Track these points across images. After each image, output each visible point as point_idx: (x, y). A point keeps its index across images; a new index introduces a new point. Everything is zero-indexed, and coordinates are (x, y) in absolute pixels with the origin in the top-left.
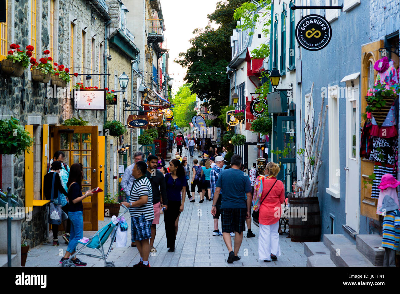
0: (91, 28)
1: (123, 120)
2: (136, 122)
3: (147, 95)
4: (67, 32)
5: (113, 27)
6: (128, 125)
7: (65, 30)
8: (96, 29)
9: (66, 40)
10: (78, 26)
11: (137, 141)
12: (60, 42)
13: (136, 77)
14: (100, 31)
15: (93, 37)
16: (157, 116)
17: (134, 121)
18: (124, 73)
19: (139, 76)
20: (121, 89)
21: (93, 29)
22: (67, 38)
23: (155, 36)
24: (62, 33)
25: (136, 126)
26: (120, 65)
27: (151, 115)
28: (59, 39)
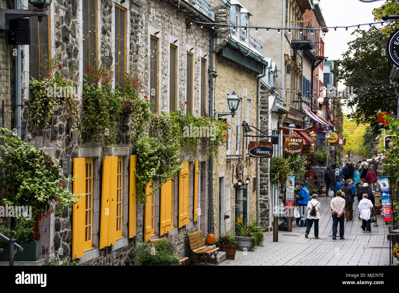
0: (187, 40)
1: (243, 147)
2: (259, 149)
3: (287, 116)
4: (144, 48)
5: (221, 38)
6: (249, 154)
7: (139, 46)
8: (194, 41)
9: (142, 58)
10: (164, 39)
11: (269, 173)
12: (133, 60)
13: (267, 94)
14: (202, 43)
15: (189, 51)
16: (298, 142)
17: (256, 148)
18: (234, 92)
19: (272, 93)
20: (230, 111)
21: (189, 41)
22: (145, 55)
23: (300, 42)
24: (135, 49)
25: (258, 154)
26: (237, 82)
27: (290, 140)
28: (131, 57)
